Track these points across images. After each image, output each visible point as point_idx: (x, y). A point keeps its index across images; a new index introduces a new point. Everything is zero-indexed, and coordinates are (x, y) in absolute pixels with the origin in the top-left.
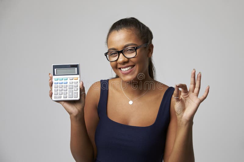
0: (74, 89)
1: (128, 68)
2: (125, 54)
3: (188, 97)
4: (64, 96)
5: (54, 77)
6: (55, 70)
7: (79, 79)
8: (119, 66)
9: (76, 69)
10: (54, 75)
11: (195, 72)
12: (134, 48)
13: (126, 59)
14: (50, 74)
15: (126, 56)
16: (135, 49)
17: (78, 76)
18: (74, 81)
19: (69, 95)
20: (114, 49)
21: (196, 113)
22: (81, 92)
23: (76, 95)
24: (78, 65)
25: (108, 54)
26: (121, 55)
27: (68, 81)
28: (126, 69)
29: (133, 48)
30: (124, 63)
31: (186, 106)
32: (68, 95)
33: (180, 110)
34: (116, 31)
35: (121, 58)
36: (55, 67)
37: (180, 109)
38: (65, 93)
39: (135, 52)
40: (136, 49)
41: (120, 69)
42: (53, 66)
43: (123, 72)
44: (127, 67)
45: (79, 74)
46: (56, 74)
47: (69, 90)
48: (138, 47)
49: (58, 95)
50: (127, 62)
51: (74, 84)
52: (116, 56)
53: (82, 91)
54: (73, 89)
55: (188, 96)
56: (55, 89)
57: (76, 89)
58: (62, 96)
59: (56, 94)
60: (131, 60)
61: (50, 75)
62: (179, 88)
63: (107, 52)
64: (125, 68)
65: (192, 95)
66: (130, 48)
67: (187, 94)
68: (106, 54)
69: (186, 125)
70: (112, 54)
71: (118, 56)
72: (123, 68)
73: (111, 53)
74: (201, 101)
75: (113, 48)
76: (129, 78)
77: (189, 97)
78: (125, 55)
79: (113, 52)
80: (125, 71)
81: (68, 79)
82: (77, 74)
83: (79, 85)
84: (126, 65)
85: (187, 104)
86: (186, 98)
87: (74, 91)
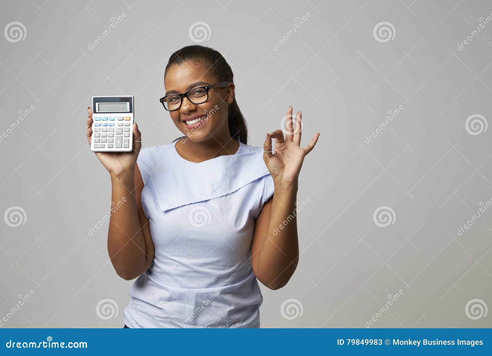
0: (125, 135)
1: (197, 120)
2: (192, 98)
3: (286, 149)
4: (108, 145)
5: (95, 116)
6: (97, 104)
7: (132, 119)
8: (183, 118)
9: (128, 104)
10: (95, 112)
11: (292, 109)
12: (204, 88)
13: (193, 107)
14: (89, 108)
15: (192, 102)
16: (205, 90)
17: (131, 115)
18: (124, 122)
19: (116, 143)
20: (174, 92)
21: (301, 171)
22: (135, 140)
23: (127, 143)
24: (131, 97)
25: (165, 101)
26: (185, 99)
27: (116, 122)
28: (194, 122)
29: (202, 89)
30: (191, 112)
31: (285, 162)
32: (114, 143)
33: (277, 169)
34: (177, 65)
35: (186, 106)
36: (96, 100)
37: (277, 167)
38: (111, 141)
39: (206, 96)
40: (207, 90)
41: (185, 122)
42: (94, 98)
43: (189, 127)
44: (195, 119)
45: (132, 113)
46: (97, 111)
47: (116, 137)
48: (210, 86)
49: (100, 143)
50: (195, 110)
51: (124, 127)
52: (178, 103)
53: (136, 137)
54: (123, 135)
55: (286, 147)
56: (95, 140)
57: (126, 135)
58: (106, 144)
59: (97, 141)
60: (199, 107)
61: (89, 110)
62: (272, 139)
63: (164, 96)
64: (192, 120)
65: (292, 146)
66: (198, 89)
67: (285, 145)
68: (162, 100)
69: (288, 189)
70: (171, 100)
71: (180, 103)
72: (189, 120)
73: (169, 98)
74: (306, 153)
75: (173, 90)
76: (198, 135)
77: (288, 149)
78: (192, 100)
79: (173, 97)
80: (192, 125)
81: (116, 119)
82: (129, 111)
83: (132, 128)
84: (193, 115)
85: (285, 160)
86: (283, 151)
87: (124, 138)
